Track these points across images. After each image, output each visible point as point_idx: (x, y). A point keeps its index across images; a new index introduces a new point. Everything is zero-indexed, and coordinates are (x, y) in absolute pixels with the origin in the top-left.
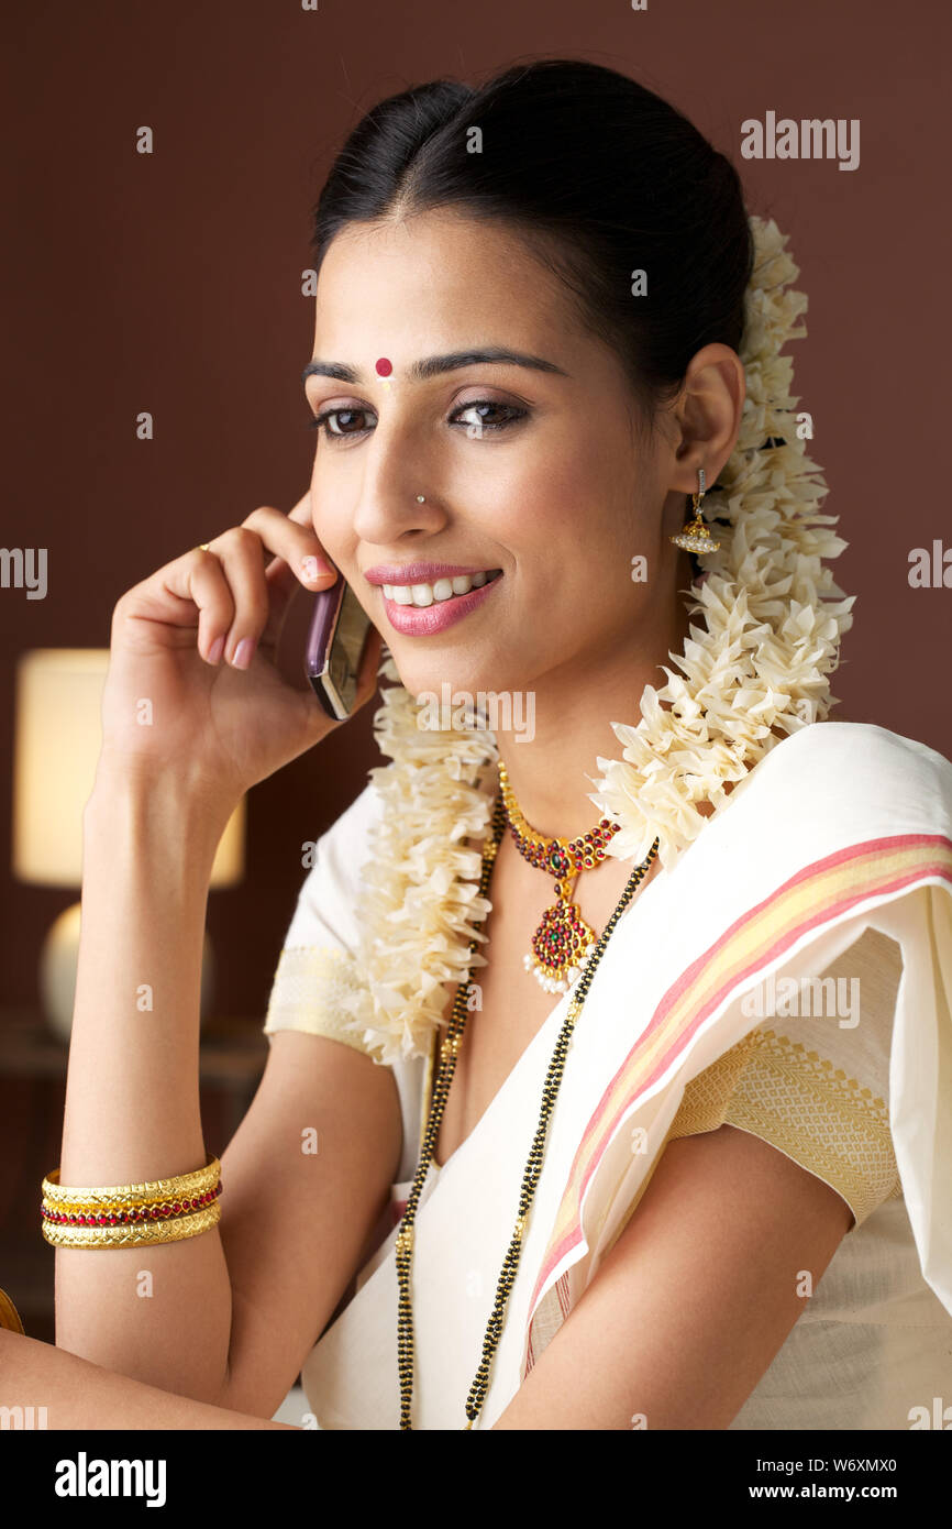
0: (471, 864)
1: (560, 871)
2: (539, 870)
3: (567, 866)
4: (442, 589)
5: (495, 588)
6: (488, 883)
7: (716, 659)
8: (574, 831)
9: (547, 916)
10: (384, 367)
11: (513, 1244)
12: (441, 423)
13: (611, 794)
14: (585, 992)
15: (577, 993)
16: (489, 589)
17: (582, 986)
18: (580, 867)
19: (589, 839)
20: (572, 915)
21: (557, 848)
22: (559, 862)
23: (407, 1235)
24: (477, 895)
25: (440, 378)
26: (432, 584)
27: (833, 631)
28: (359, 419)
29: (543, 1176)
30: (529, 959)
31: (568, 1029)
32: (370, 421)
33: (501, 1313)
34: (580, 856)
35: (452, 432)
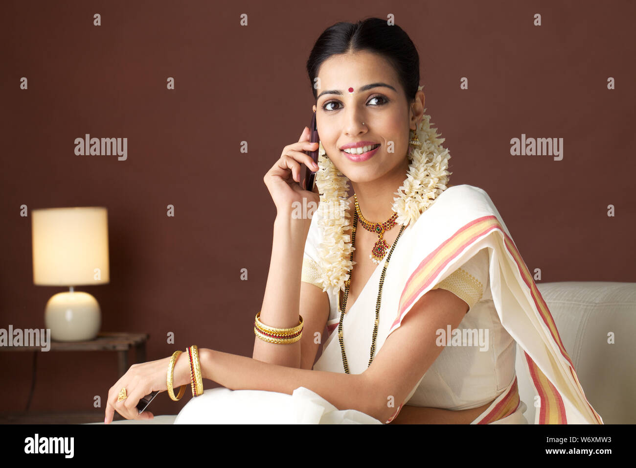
0: (347, 238)
1: (379, 231)
2: (372, 232)
3: (382, 230)
4: (365, 149)
5: (379, 149)
6: (354, 241)
7: (419, 171)
8: (382, 220)
9: (376, 244)
10: (351, 90)
11: (375, 327)
12: (364, 105)
13: (396, 207)
14: (389, 259)
15: (387, 260)
16: (377, 149)
17: (388, 258)
18: (386, 229)
19: (388, 222)
20: (384, 243)
21: (378, 225)
22: (379, 229)
23: (341, 333)
24: (352, 246)
25: (367, 92)
26: (363, 148)
27: (446, 161)
28: (337, 105)
29: (381, 308)
30: (371, 256)
31: (385, 269)
32: (340, 106)
33: (374, 345)
34: (386, 226)
35: (367, 107)
